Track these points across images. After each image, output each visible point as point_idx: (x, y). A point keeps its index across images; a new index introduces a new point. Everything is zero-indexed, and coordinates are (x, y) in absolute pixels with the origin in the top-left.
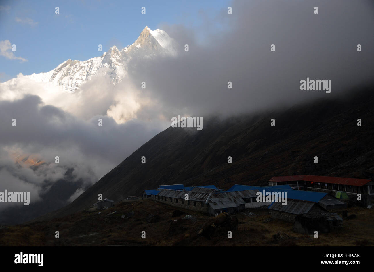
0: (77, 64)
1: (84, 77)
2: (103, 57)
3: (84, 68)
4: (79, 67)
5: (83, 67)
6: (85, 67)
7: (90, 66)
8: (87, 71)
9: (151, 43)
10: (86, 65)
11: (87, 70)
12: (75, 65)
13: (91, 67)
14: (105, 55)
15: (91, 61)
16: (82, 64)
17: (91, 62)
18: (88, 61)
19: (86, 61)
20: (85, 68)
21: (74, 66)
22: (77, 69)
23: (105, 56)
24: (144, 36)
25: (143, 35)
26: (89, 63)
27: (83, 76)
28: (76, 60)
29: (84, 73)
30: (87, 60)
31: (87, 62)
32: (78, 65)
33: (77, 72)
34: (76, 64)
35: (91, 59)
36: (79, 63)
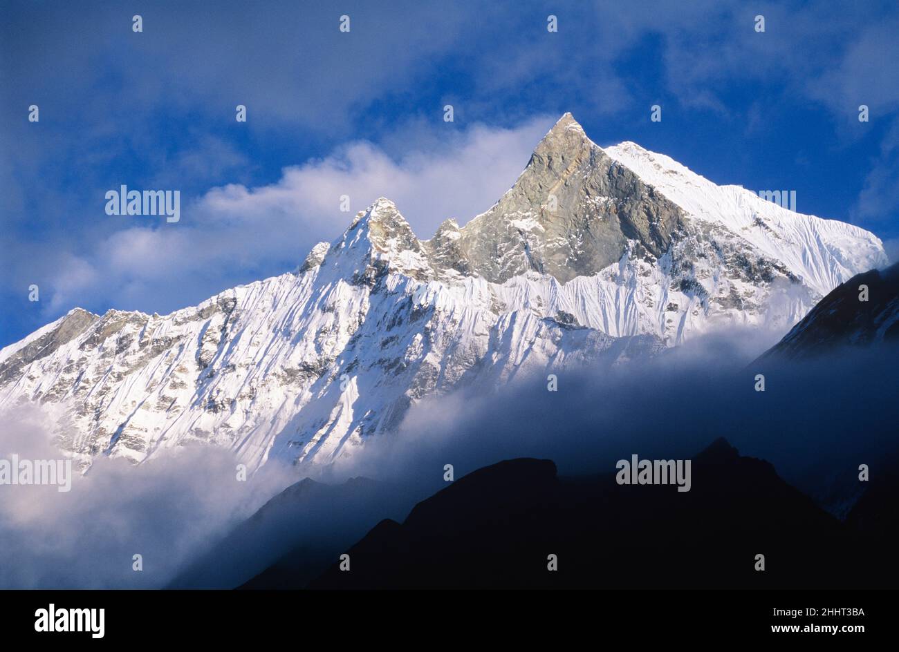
0: (129, 328)
1: (180, 391)
2: (306, 267)
3: (174, 350)
4: (142, 345)
5: (169, 342)
6: (182, 341)
7: (224, 329)
8: (204, 357)
9: (603, 199)
10: (196, 327)
11: (198, 354)
12: (115, 336)
13: (224, 336)
14: (322, 257)
15: (224, 303)
16: (165, 326)
17: (227, 308)
18: (205, 305)
19: (192, 311)
20: (182, 347)
21: (111, 343)
22: (131, 359)
23: (323, 265)
24: (554, 166)
25: (550, 159)
26: (208, 315)
27: (174, 386)
28: (119, 313)
29: (182, 370)
30: (196, 304)
31: (200, 315)
32: (137, 338)
33: (126, 373)
34: (118, 331)
35: (228, 294)
36: (142, 323)
